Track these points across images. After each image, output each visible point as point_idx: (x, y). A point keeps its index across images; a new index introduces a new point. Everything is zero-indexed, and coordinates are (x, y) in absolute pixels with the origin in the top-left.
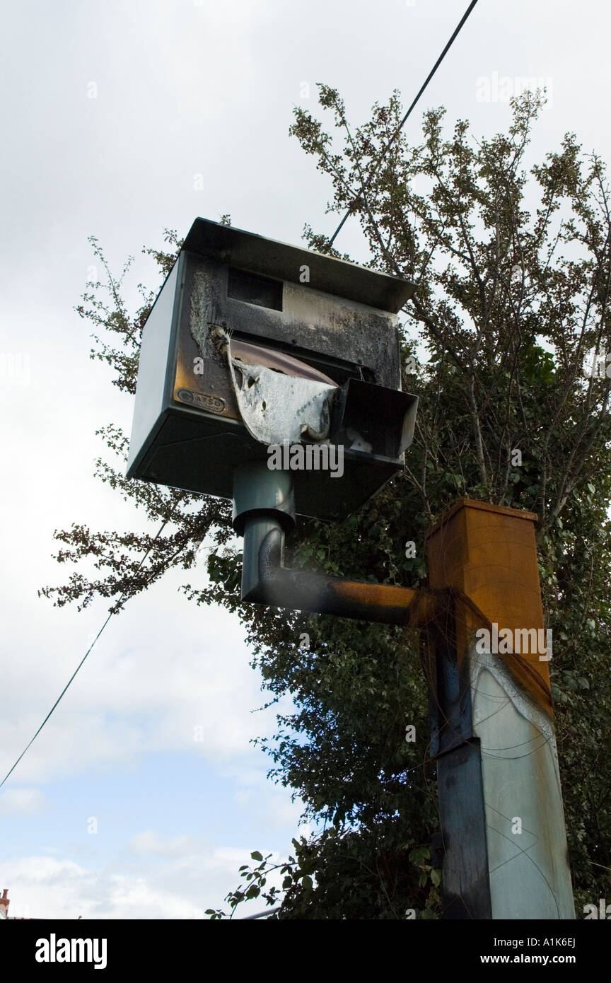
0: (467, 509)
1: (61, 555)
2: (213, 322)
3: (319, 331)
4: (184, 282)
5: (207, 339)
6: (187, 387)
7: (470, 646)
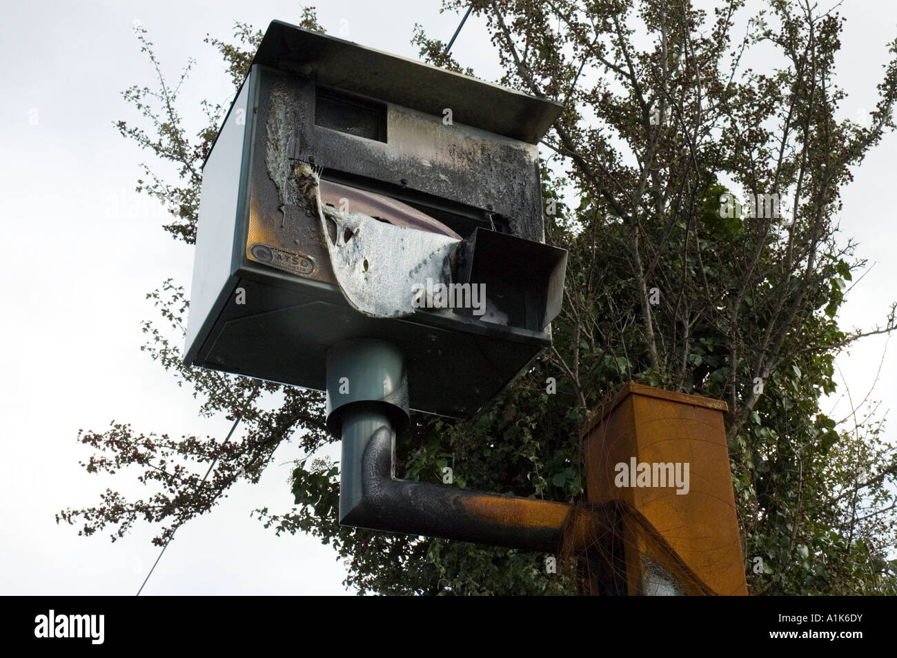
0: (634, 397)
1: (92, 462)
2: (297, 157)
3: (435, 168)
4: (257, 105)
5: (289, 179)
6: (263, 242)
7: (645, 578)
